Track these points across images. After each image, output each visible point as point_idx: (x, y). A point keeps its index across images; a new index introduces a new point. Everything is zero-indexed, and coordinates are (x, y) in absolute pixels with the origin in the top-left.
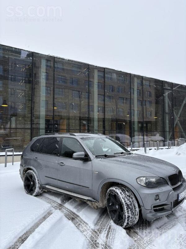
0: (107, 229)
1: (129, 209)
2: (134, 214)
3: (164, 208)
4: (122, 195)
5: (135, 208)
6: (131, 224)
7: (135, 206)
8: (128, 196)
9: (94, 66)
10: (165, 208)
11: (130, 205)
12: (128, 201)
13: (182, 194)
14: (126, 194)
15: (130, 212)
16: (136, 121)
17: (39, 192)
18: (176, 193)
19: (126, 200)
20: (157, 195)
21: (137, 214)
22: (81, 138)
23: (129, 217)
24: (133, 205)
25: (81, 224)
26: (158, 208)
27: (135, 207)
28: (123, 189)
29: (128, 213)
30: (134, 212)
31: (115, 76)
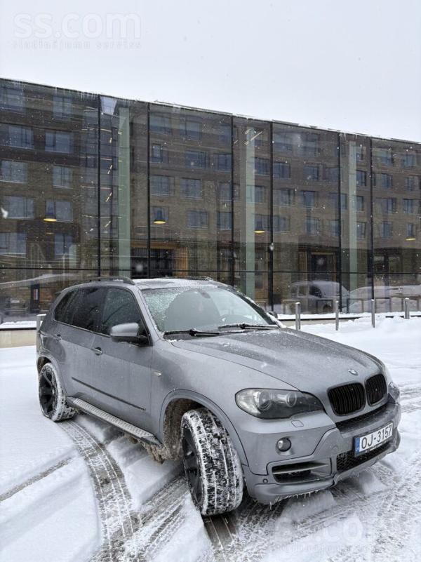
0: (168, 513)
1: (211, 470)
2: (227, 484)
3: (309, 471)
4: (200, 433)
5: (230, 469)
6: (221, 507)
7: (231, 464)
8: (215, 436)
9: (245, 118)
10: (312, 472)
11: (217, 460)
12: (213, 451)
13: (368, 437)
14: (211, 432)
15: (214, 478)
16: (352, 249)
17: (67, 412)
18: (347, 435)
19: (208, 446)
20: (286, 439)
21: (238, 484)
22: (142, 290)
23: (211, 489)
24: (225, 461)
25: (117, 496)
26: (290, 472)
27: (229, 464)
28: (209, 418)
29: (209, 481)
30: (226, 477)
31: (297, 140)
